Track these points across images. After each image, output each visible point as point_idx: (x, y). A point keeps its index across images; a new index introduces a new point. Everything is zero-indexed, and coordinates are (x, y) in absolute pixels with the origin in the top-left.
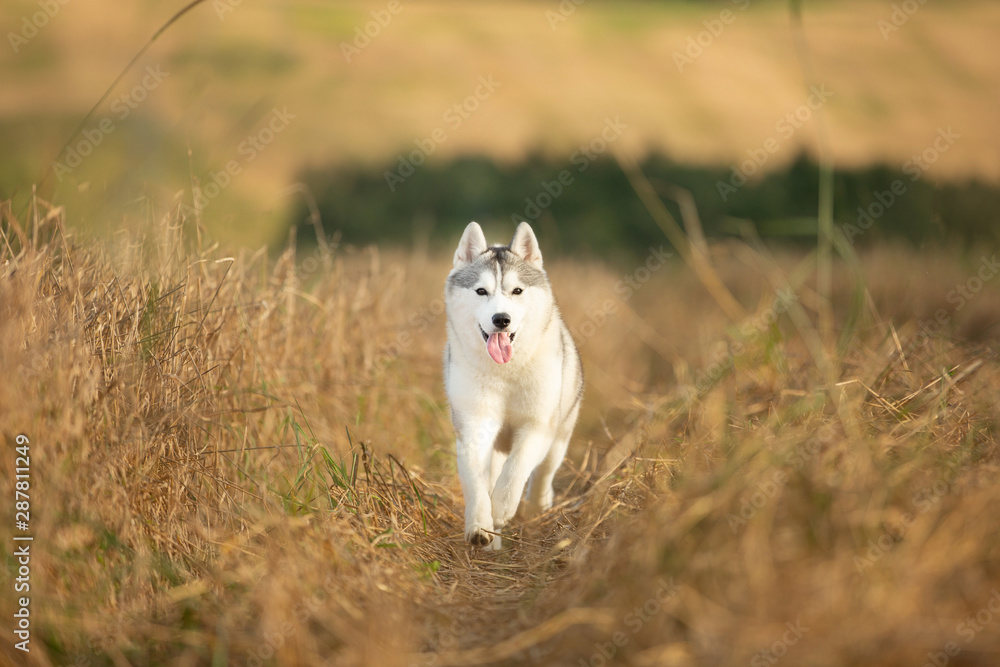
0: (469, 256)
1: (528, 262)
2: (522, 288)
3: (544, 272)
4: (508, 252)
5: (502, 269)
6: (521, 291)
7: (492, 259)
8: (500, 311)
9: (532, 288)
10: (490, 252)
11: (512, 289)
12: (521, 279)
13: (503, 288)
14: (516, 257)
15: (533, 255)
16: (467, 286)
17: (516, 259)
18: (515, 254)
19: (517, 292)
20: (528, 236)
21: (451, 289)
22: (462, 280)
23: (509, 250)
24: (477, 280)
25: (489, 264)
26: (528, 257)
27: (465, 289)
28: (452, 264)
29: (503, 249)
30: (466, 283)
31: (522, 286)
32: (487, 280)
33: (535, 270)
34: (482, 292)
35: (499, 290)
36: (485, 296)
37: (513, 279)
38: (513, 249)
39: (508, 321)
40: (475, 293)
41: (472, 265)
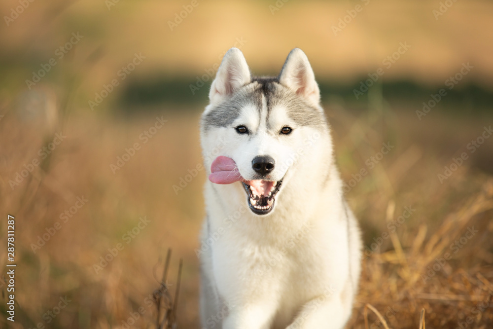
0: (230, 89)
1: (301, 97)
2: (292, 126)
3: (320, 110)
4: (276, 84)
5: (268, 104)
6: (291, 130)
7: (256, 91)
8: (262, 153)
9: (306, 128)
10: (256, 83)
11: (279, 128)
12: (291, 116)
13: (269, 126)
14: (285, 90)
15: (307, 89)
16: (224, 125)
17: (286, 92)
18: (286, 87)
19: (286, 131)
20: (301, 65)
21: (206, 129)
22: (219, 120)
23: (278, 81)
24: (236, 116)
25: (251, 97)
26: (300, 91)
27: (222, 129)
28: (208, 99)
29: (271, 81)
30: (223, 120)
31: (292, 125)
32: (249, 115)
33: (309, 107)
34: (242, 130)
35: (263, 129)
36: (245, 136)
37: (281, 115)
38: (282, 79)
39: (271, 166)
40: (234, 132)
41: (232, 99)
